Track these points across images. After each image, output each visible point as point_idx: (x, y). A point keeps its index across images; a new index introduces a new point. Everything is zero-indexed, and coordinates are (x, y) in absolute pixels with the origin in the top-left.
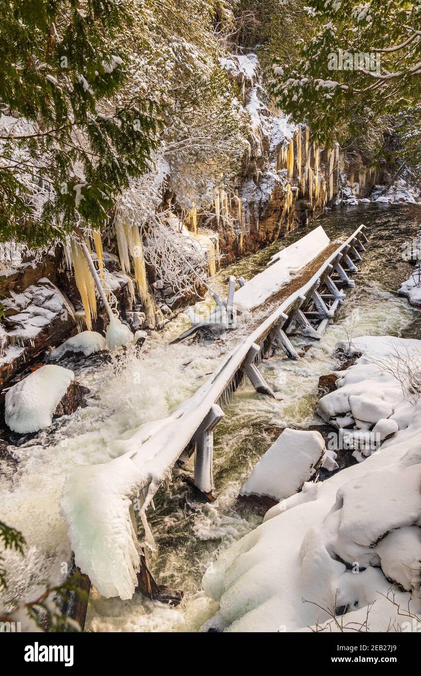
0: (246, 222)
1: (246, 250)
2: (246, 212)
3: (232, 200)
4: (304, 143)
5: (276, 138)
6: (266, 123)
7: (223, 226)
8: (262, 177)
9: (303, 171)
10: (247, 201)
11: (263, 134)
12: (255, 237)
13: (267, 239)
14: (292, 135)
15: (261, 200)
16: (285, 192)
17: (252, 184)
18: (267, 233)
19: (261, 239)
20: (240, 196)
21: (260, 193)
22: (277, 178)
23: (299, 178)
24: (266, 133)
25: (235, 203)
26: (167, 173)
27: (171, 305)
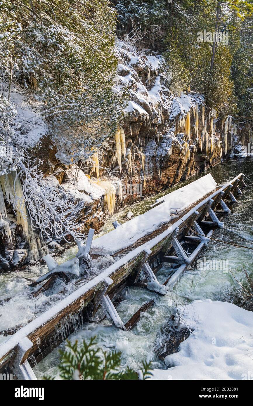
0: (149, 171)
1: (150, 191)
2: (149, 164)
3: (136, 155)
4: (200, 115)
5: (175, 111)
6: (167, 100)
7: (128, 174)
8: (163, 138)
9: (201, 134)
10: (149, 156)
11: (163, 108)
12: (157, 182)
13: (169, 182)
14: (189, 109)
15: (161, 155)
16: (182, 149)
17: (154, 143)
18: (168, 178)
19: (163, 183)
20: (144, 152)
21: (161, 150)
22: (175, 139)
23: (197, 139)
24: (165, 107)
25: (138, 157)
26: (43, 134)
27: (59, 241)
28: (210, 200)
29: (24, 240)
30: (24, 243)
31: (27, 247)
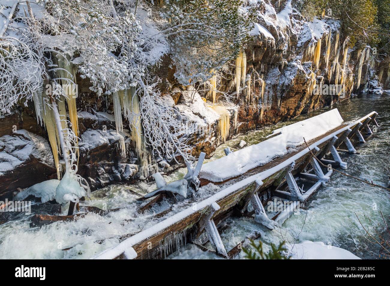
0: (268, 100)
1: (267, 121)
2: (269, 92)
3: (256, 82)
4: (333, 43)
5: (305, 37)
6: (297, 25)
7: (245, 101)
8: (288, 66)
9: (331, 64)
10: (270, 84)
11: (291, 32)
12: (276, 112)
13: (288, 114)
14: (321, 36)
15: (284, 84)
16: (308, 79)
17: (277, 71)
18: (288, 110)
19: (282, 114)
20: (265, 79)
21: (284, 78)
22: (301, 68)
23: (327, 69)
24: (294, 32)
25: (258, 84)
26: (164, 52)
27: (170, 161)
28: (333, 137)
29: (137, 155)
30: (136, 159)
31: (139, 163)
